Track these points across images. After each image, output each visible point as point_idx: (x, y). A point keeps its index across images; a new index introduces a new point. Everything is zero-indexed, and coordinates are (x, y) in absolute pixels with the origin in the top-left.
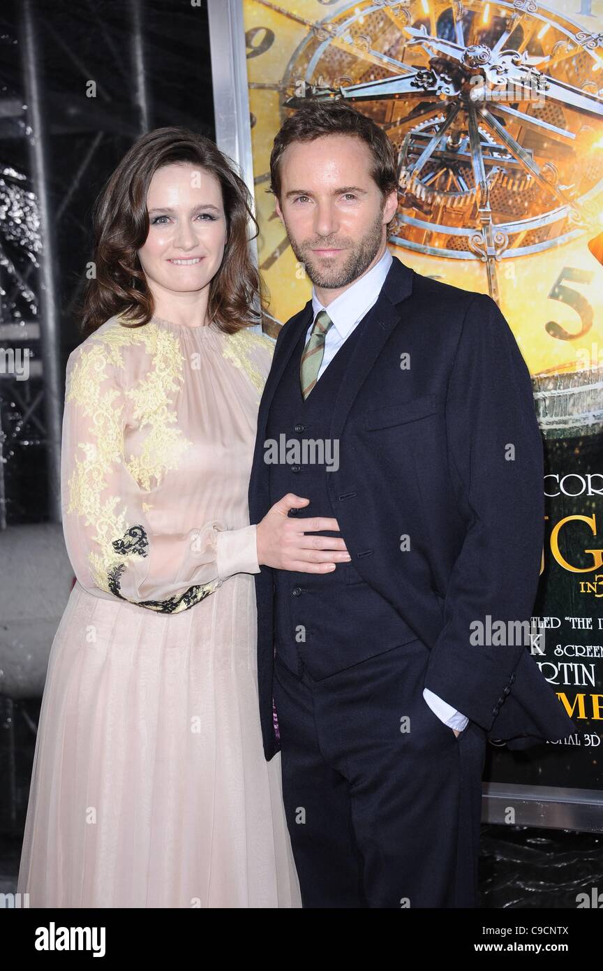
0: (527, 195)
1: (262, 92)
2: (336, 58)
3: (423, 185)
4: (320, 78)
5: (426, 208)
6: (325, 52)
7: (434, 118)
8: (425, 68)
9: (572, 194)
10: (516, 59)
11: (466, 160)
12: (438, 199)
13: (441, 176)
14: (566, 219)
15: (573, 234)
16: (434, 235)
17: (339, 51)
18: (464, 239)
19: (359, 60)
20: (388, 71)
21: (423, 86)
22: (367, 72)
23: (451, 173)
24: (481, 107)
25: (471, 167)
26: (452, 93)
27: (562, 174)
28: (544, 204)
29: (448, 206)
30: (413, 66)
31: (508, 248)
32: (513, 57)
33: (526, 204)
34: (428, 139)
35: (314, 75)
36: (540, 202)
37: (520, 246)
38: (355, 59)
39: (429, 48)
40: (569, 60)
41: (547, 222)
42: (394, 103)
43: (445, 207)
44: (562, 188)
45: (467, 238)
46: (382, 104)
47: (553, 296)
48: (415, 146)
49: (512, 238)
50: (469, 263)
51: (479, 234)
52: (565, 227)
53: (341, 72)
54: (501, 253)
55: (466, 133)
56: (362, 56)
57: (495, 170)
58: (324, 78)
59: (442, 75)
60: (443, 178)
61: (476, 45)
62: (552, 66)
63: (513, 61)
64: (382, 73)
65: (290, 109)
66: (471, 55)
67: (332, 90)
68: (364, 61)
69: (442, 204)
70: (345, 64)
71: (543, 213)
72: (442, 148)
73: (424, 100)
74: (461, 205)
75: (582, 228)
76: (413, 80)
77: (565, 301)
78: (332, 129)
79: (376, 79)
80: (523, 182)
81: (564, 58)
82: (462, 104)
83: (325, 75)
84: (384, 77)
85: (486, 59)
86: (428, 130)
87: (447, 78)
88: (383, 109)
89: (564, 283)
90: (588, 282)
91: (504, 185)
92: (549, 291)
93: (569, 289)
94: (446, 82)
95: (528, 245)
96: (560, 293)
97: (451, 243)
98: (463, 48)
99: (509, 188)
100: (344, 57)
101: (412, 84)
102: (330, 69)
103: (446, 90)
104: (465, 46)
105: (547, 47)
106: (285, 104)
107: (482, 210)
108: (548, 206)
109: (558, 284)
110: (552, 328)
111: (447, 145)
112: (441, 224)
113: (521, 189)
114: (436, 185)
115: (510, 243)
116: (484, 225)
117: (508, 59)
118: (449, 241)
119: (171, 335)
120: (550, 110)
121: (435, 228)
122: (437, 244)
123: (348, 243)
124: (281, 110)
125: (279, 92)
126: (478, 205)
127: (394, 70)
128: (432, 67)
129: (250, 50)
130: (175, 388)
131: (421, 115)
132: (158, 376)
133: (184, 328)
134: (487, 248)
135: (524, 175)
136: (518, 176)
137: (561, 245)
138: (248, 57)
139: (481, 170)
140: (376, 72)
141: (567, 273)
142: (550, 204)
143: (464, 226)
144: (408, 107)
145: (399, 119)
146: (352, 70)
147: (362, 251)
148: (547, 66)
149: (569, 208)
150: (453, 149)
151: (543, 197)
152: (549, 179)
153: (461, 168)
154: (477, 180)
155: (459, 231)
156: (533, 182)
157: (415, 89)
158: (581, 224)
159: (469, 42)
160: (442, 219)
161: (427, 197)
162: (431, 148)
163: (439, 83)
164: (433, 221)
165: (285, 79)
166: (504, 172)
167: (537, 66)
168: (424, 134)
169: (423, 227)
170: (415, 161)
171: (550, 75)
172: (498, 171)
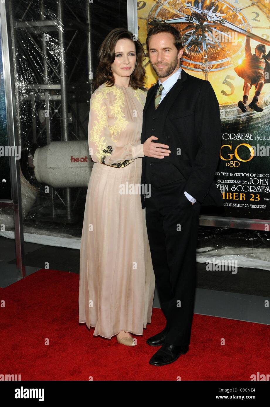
0: (218, 54)
1: (141, 20)
2: (164, 11)
3: (188, 49)
4: (159, 17)
5: (188, 56)
6: (160, 9)
7: (192, 30)
8: (190, 15)
9: (230, 54)
10: (216, 14)
11: (200, 43)
12: (192, 54)
13: (193, 47)
14: (228, 61)
15: (231, 66)
16: (191, 64)
17: (165, 9)
18: (199, 66)
19: (171, 12)
20: (179, 16)
21: (189, 21)
22: (173, 15)
23: (196, 46)
24: (206, 28)
25: (202, 45)
26: (197, 23)
27: (228, 48)
28: (222, 57)
29: (195, 56)
30: (186, 15)
31: (211, 69)
32: (215, 14)
33: (217, 56)
34: (190, 36)
35: (157, 16)
36: (221, 56)
37: (215, 68)
38: (169, 12)
39: (191, 10)
40: (231, 16)
41: (223, 62)
42: (180, 25)
43: (194, 56)
44: (228, 52)
45: (200, 65)
46: (177, 25)
47: (224, 83)
48: (186, 38)
49: (213, 66)
50: (200, 72)
51: (203, 64)
52: (228, 64)
53: (165, 15)
54: (210, 70)
55: (201, 35)
56: (171, 11)
57: (209, 46)
58: (160, 17)
59: (195, 18)
60: (194, 48)
61: (205, 10)
62: (226, 17)
63: (215, 15)
64: (177, 16)
65: (150, 25)
66: (203, 12)
67: (162, 20)
68: (172, 13)
69: (193, 55)
70: (166, 13)
71: (222, 59)
72: (194, 39)
73: (189, 25)
74: (199, 56)
75: (233, 64)
76: (186, 19)
77: (227, 85)
78: (162, 31)
79: (175, 18)
80: (217, 50)
81: (230, 15)
82: (200, 26)
83: (160, 16)
84: (178, 17)
85: (208, 14)
86: (190, 33)
87: (196, 19)
88: (177, 26)
89: (227, 79)
90: (234, 80)
91: (211, 50)
92: (222, 82)
93: (228, 81)
94: (196, 20)
95: (217, 68)
96: (226, 82)
97: (195, 67)
98: (201, 10)
99: (213, 51)
100: (166, 11)
101: (186, 20)
102: (162, 14)
103: (196, 22)
104: (202, 10)
105: (225, 12)
106: (148, 24)
107: (204, 57)
108: (223, 57)
109: (225, 80)
110: (223, 92)
111: (195, 38)
112: (193, 61)
113: (216, 52)
114: (192, 49)
115: (212, 67)
116: (205, 62)
117: (214, 14)
118: (195, 66)
119: (121, 90)
120: (225, 30)
121: (191, 62)
122: (191, 67)
123: (167, 64)
124: (147, 25)
125: (147, 20)
126: (204, 56)
127: (181, 15)
128: (192, 15)
129: (139, 8)
130: (123, 106)
131: (188, 29)
132: (118, 102)
133: (124, 88)
134: (206, 68)
135: (217, 48)
136: (215, 48)
137: (227, 69)
138: (138, 9)
139: (205, 46)
140: (175, 16)
141: (228, 77)
142: (224, 57)
143: (199, 62)
144: (184, 27)
145: (182, 30)
146: (168, 15)
147: (171, 66)
148: (225, 17)
149: (229, 58)
150: (197, 39)
151: (222, 55)
152: (224, 49)
153: (199, 45)
154: (204, 49)
155: (198, 63)
156: (220, 50)
157: (187, 21)
158: (233, 63)
159: (203, 9)
160: (193, 59)
161: (189, 53)
162: (190, 39)
163: (194, 20)
164: (190, 60)
165: (148, 16)
166: (211, 47)
167: (222, 17)
168: (189, 35)
169: (187, 61)
170: (186, 42)
171: (226, 20)
172: (210, 46)
